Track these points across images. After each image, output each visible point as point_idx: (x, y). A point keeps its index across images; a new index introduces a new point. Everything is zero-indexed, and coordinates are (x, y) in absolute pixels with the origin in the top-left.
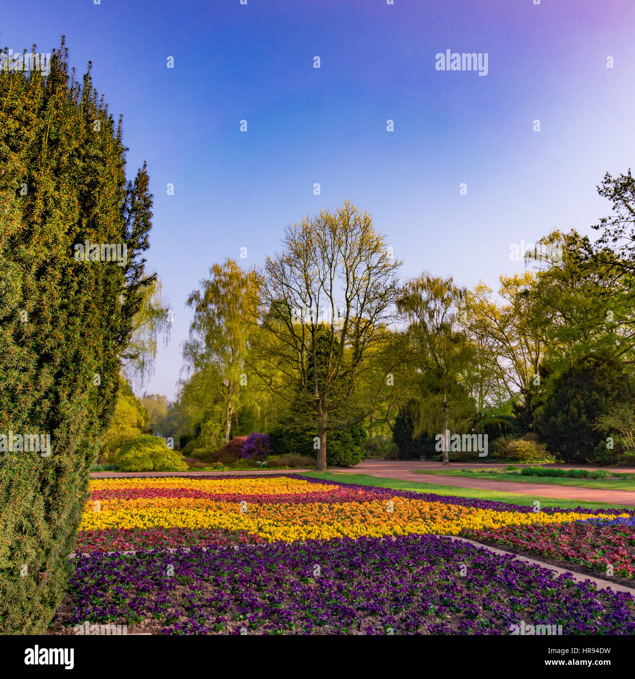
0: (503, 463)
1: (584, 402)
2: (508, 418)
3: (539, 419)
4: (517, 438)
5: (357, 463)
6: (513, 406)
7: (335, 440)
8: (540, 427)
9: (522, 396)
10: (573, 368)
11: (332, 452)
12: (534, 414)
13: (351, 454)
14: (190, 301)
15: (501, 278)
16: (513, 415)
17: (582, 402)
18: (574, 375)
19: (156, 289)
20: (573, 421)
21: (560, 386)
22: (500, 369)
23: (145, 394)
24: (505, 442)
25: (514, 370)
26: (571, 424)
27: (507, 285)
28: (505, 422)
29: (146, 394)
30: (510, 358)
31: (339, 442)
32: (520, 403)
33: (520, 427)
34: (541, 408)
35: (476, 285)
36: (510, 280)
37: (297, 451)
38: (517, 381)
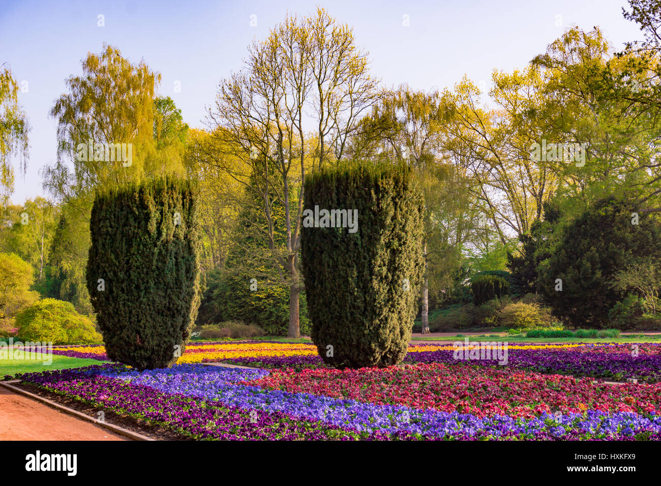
1: (599, 255)
2: (502, 274)
3: (544, 276)
4: (515, 300)
6: (508, 258)
8: (546, 286)
9: (520, 244)
10: (588, 214)
11: (284, 319)
12: (537, 269)
14: (57, 109)
15: (494, 76)
16: (507, 270)
17: (597, 255)
18: (588, 222)
20: (586, 279)
21: (572, 236)
22: (491, 206)
24: (499, 305)
25: (510, 208)
26: (583, 282)
27: (502, 85)
28: (499, 279)
30: (503, 189)
32: (517, 254)
33: (518, 286)
34: (546, 262)
35: (459, 83)
36: (506, 78)
37: (237, 318)
38: (513, 222)
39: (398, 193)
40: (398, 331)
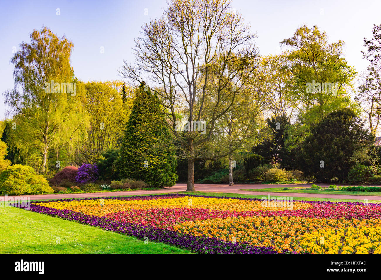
0: (266, 184)
5: (173, 185)
13: (170, 178)
17: (340, 142)
20: (334, 155)
26: (332, 157)
31: (164, 170)
37: (131, 177)
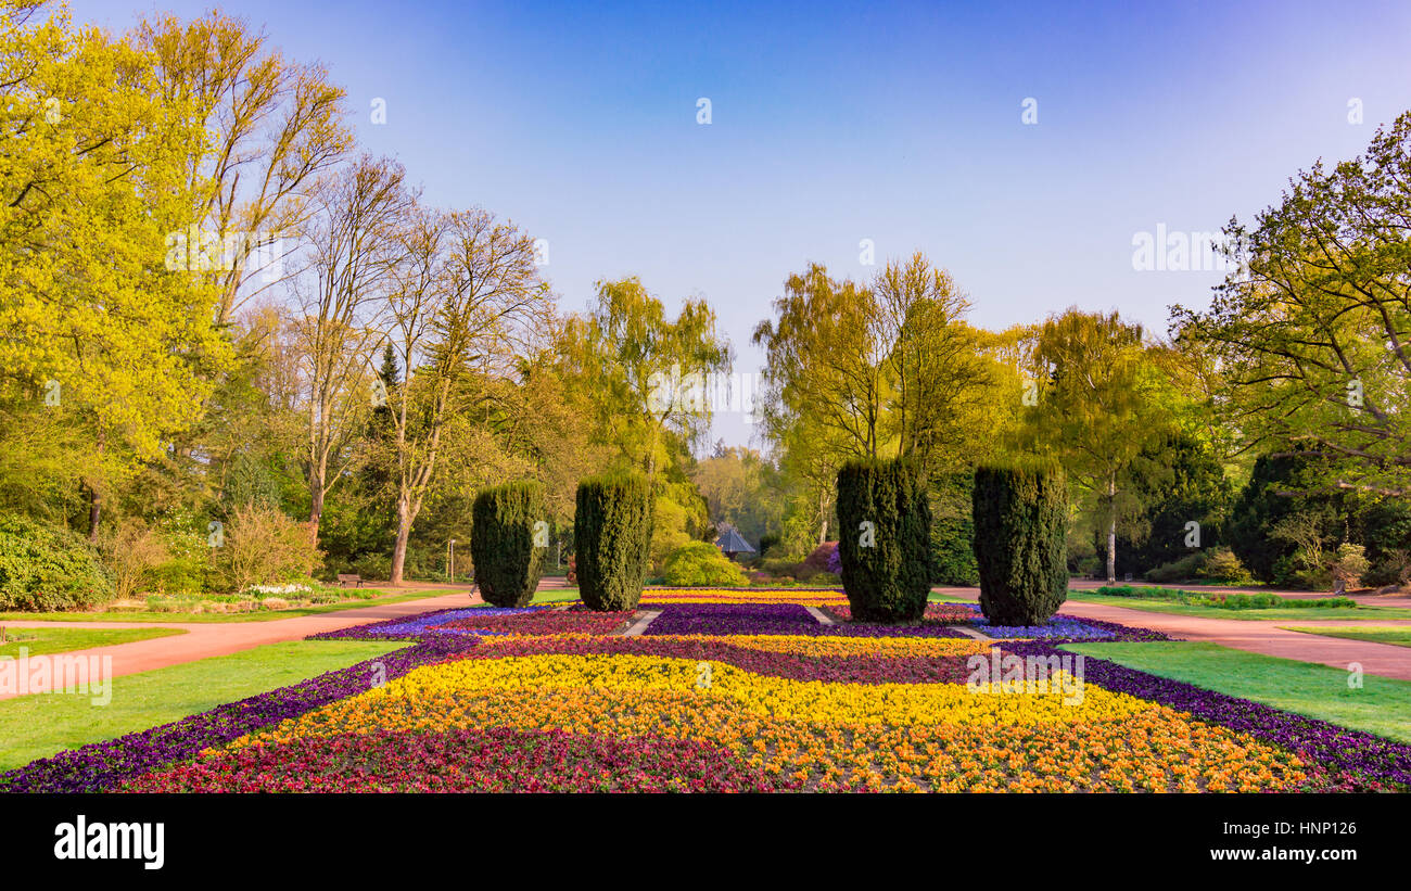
7: (944, 548)
11: (940, 566)
14: (757, 337)
19: (706, 324)
23: (718, 444)
29: (722, 446)
39: (618, 500)
40: (619, 588)
